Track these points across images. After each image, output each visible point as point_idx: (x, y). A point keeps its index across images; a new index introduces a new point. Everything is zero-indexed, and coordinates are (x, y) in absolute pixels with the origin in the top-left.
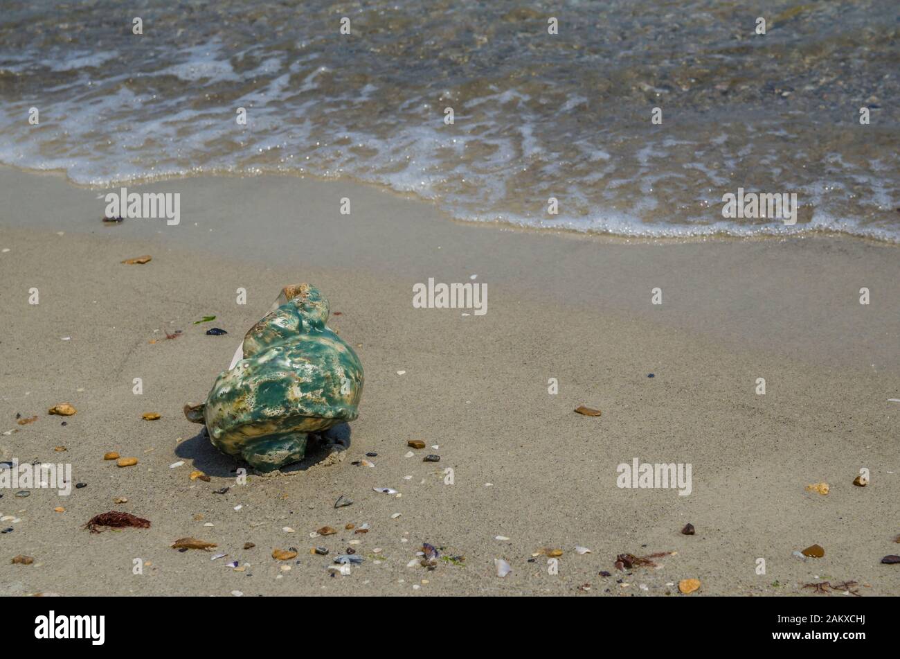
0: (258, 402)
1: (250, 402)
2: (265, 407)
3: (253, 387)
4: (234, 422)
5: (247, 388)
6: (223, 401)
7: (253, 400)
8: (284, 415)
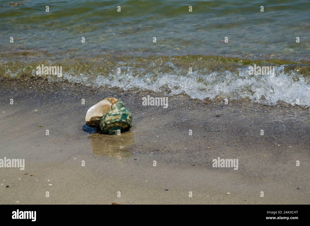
0: (121, 118)
1: (120, 117)
2: (123, 119)
3: (121, 114)
4: (115, 121)
5: (120, 114)
6: (113, 116)
7: (121, 117)
8: (125, 122)
